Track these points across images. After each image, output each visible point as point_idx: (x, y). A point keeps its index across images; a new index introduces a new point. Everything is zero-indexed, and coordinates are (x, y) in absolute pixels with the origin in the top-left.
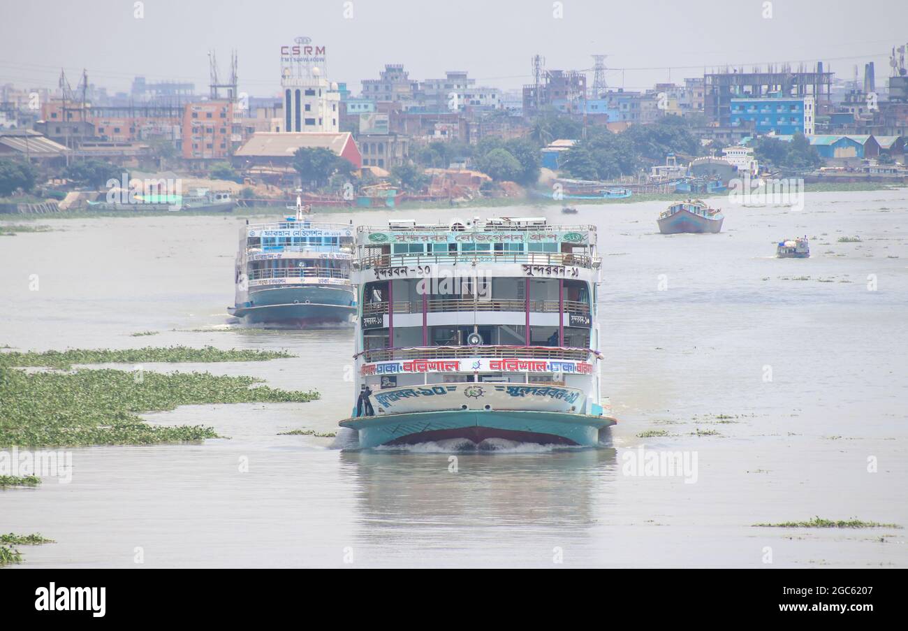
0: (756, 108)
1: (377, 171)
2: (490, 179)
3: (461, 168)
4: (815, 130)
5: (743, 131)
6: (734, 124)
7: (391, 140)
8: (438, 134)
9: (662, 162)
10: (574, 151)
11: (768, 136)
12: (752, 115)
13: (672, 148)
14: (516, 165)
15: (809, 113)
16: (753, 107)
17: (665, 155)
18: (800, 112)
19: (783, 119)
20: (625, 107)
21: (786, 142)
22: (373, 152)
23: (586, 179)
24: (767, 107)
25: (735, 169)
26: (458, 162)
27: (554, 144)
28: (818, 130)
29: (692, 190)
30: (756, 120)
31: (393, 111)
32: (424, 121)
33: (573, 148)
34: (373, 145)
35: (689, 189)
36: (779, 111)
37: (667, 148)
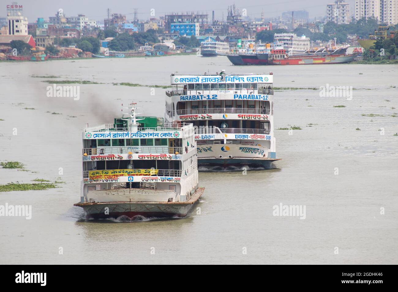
0: (179, 27)
1: (42, 48)
2: (82, 51)
3: (73, 47)
4: (199, 34)
5: (174, 34)
6: (172, 32)
7: (47, 37)
8: (68, 36)
9: (144, 45)
11: (183, 36)
12: (178, 29)
13: (147, 40)
14: (90, 46)
15: (198, 28)
16: (178, 26)
17: (145, 42)
18: (194, 28)
19: (188, 30)
20: (139, 26)
21: (189, 38)
22: (41, 42)
23: (116, 51)
24: (183, 26)
25: (169, 47)
26: (73, 45)
27: (107, 39)
28: (200, 34)
29: (152, 54)
30: (179, 30)
31: (54, 28)
32: (64, 31)
33: (112, 40)
34: (41, 39)
35: (150, 54)
36: (187, 28)
37: (146, 40)
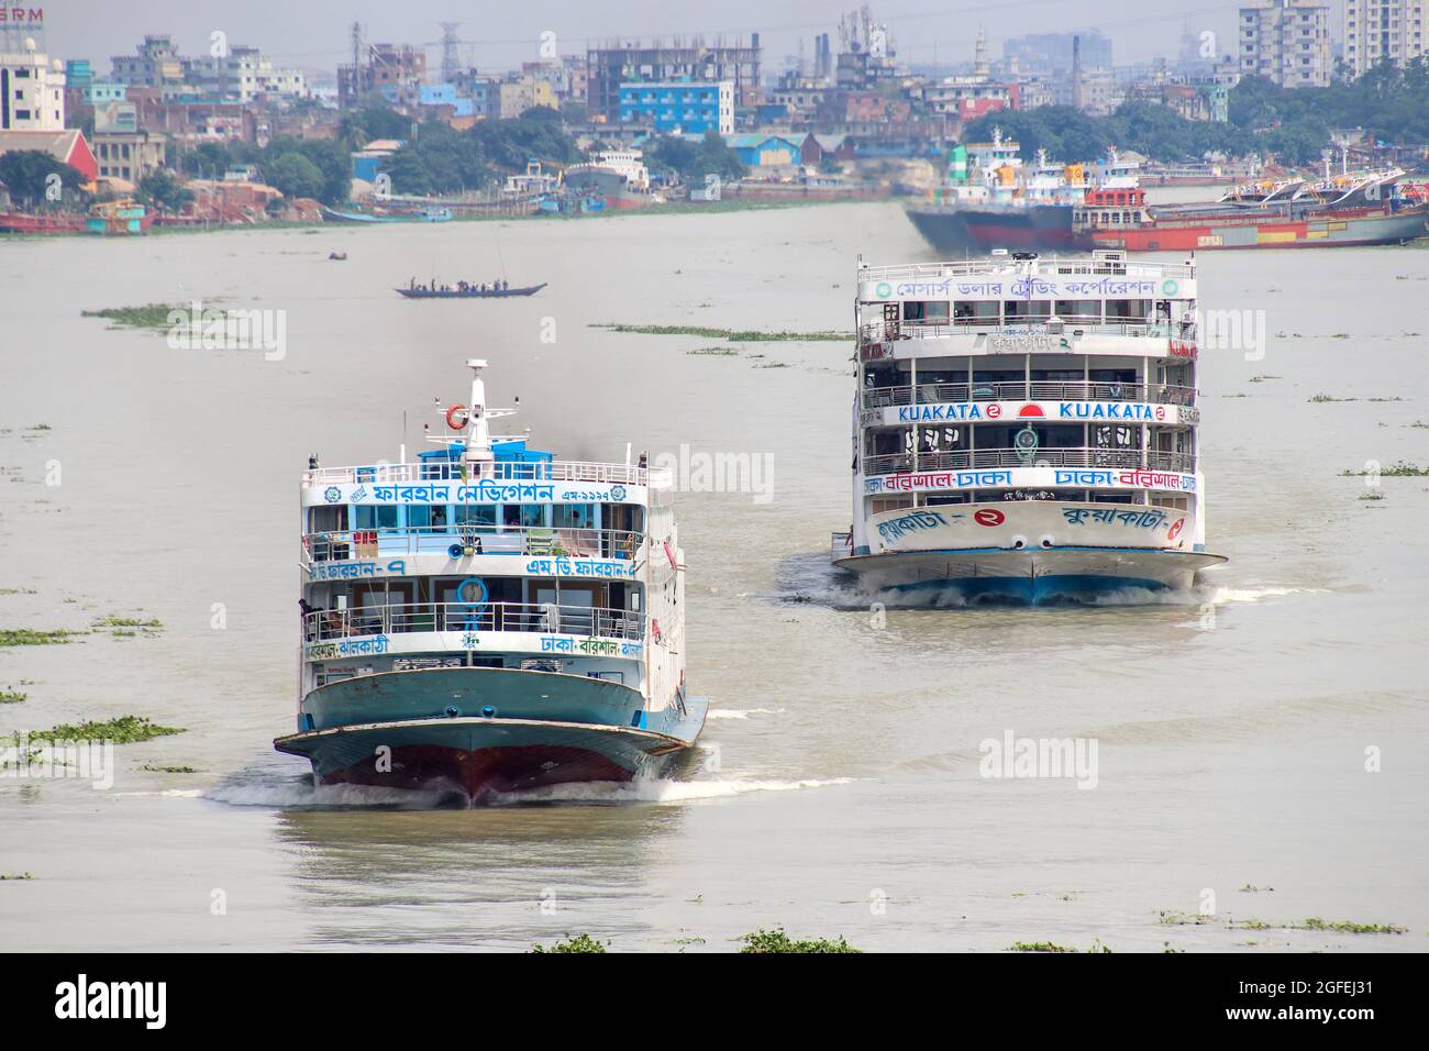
0: (654, 96)
1: (120, 184)
2: (279, 195)
3: (241, 179)
4: (736, 128)
5: (636, 128)
6: (624, 118)
7: (140, 139)
8: (211, 133)
9: (522, 170)
10: (398, 156)
11: (671, 135)
12: (647, 106)
13: (535, 151)
14: (315, 174)
15: (727, 103)
16: (650, 96)
17: (526, 161)
18: (714, 101)
19: (691, 111)
20: (480, 94)
21: (695, 143)
22: (115, 155)
23: (416, 194)
24: (670, 95)
25: (623, 179)
26: (238, 171)
27: (373, 145)
28: (739, 126)
29: (561, 209)
30: (654, 113)
31: (149, 100)
32: (193, 114)
33: (397, 152)
34: (115, 147)
35: (555, 206)
36: (686, 100)
37: (528, 152)
